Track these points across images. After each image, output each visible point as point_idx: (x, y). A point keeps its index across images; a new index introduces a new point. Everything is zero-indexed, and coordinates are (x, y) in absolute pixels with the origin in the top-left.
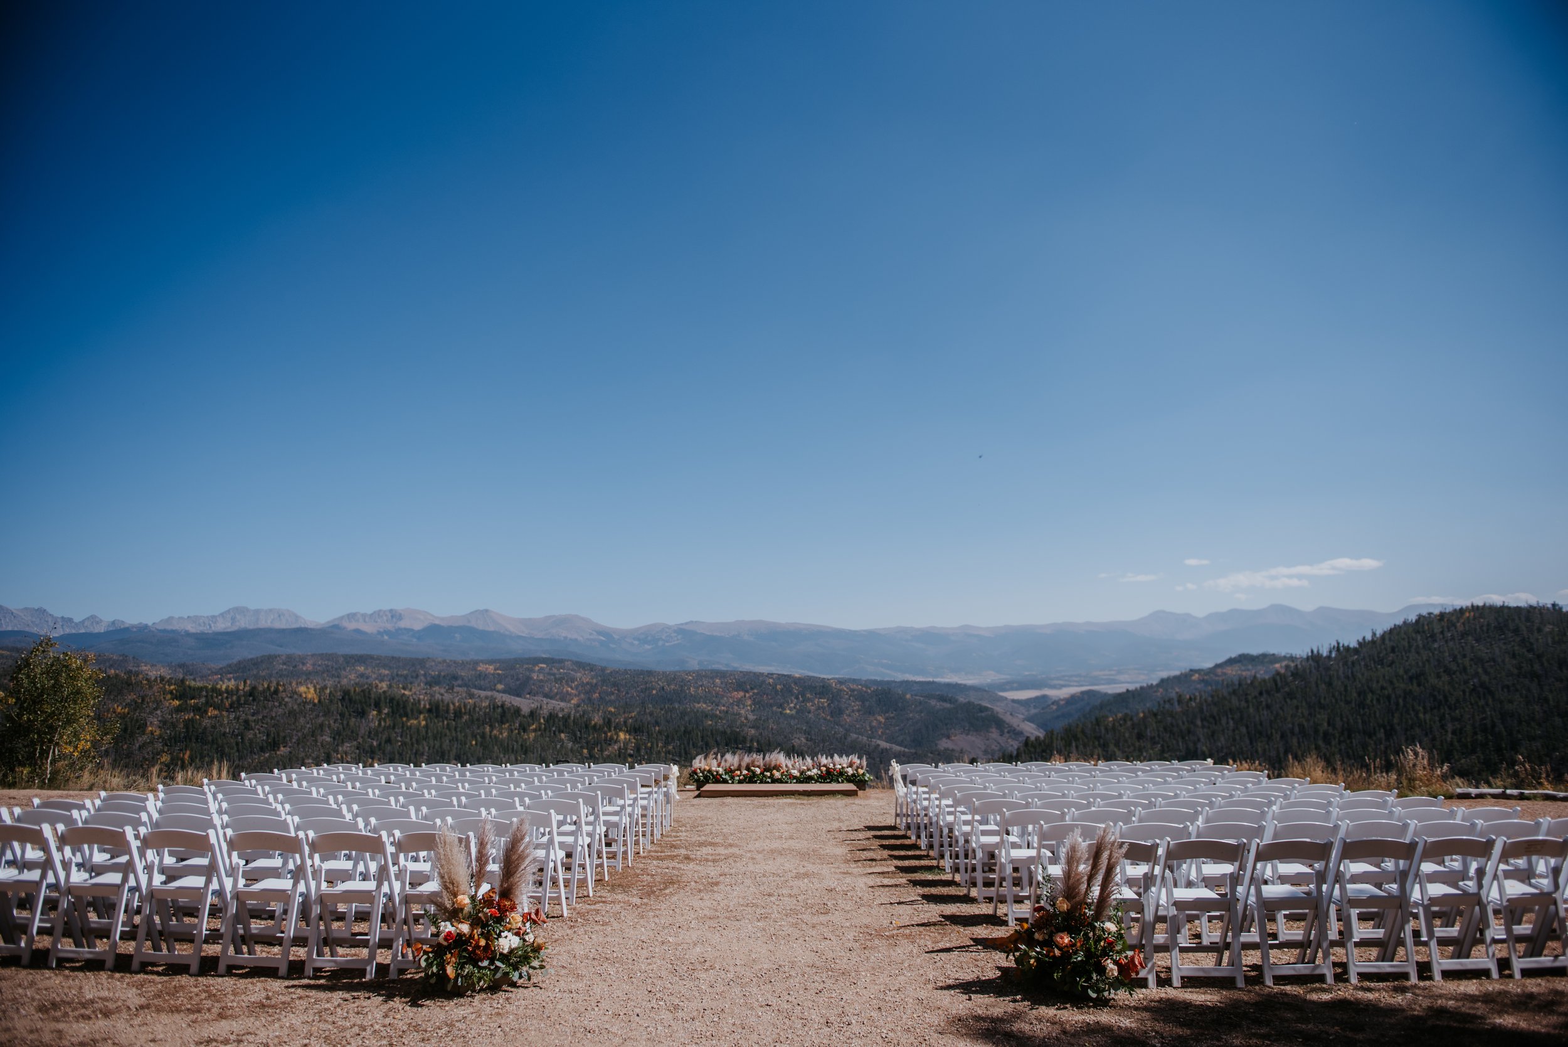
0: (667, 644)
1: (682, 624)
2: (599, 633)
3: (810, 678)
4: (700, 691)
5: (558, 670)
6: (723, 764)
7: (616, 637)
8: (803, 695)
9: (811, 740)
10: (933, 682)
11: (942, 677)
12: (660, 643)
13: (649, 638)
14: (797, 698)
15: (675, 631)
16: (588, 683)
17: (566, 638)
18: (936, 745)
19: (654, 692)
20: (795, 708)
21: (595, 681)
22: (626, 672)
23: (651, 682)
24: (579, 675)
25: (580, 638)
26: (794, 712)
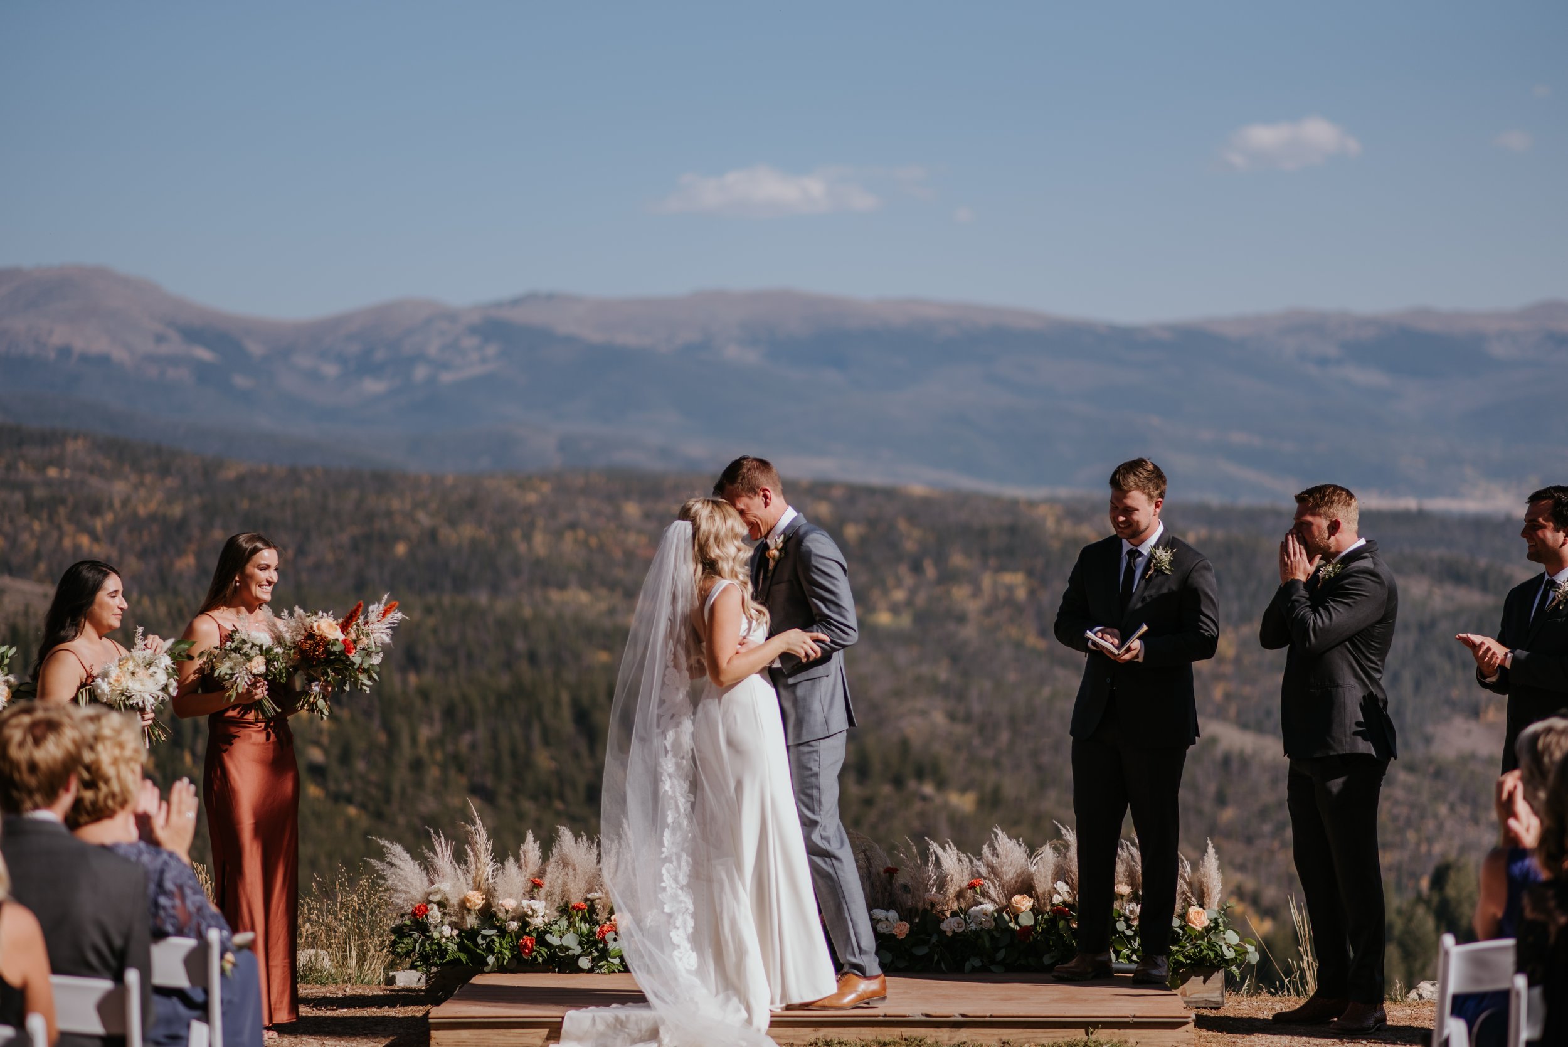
0: (446, 377)
1: (499, 305)
2: (193, 334)
3: (963, 499)
4: (568, 544)
5: (41, 468)
6: (553, 877)
7: (255, 349)
8: (940, 559)
9: (968, 719)
10: (1421, 515)
11: (1454, 494)
12: (421, 373)
13: (380, 355)
14: (917, 568)
15: (473, 330)
16: (153, 517)
17: (65, 352)
18: (1428, 740)
19: (401, 549)
20: (909, 603)
21: (177, 510)
22: (294, 477)
23: (389, 514)
24: (119, 488)
25: (119, 354)
26: (905, 621)
